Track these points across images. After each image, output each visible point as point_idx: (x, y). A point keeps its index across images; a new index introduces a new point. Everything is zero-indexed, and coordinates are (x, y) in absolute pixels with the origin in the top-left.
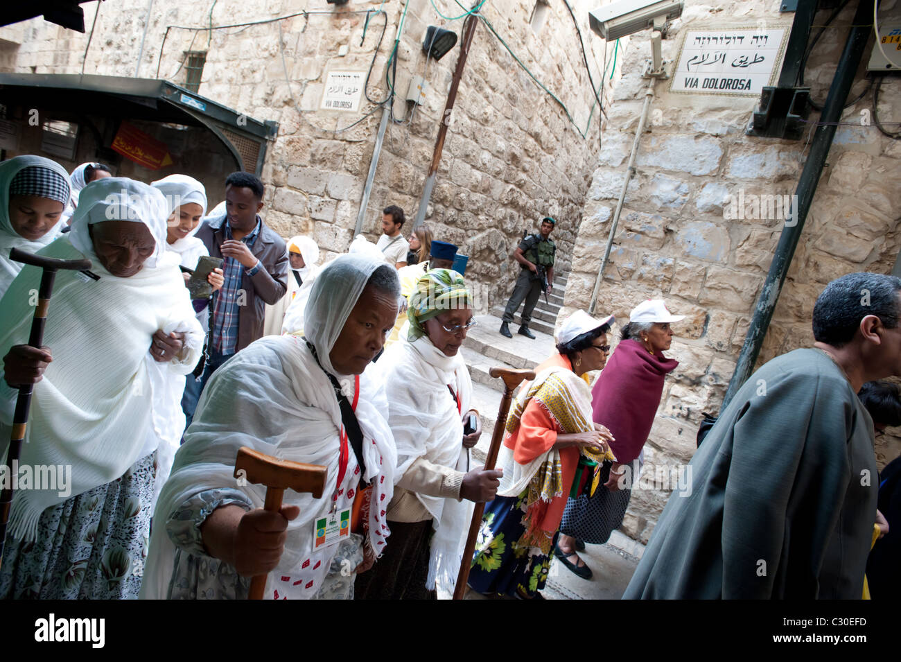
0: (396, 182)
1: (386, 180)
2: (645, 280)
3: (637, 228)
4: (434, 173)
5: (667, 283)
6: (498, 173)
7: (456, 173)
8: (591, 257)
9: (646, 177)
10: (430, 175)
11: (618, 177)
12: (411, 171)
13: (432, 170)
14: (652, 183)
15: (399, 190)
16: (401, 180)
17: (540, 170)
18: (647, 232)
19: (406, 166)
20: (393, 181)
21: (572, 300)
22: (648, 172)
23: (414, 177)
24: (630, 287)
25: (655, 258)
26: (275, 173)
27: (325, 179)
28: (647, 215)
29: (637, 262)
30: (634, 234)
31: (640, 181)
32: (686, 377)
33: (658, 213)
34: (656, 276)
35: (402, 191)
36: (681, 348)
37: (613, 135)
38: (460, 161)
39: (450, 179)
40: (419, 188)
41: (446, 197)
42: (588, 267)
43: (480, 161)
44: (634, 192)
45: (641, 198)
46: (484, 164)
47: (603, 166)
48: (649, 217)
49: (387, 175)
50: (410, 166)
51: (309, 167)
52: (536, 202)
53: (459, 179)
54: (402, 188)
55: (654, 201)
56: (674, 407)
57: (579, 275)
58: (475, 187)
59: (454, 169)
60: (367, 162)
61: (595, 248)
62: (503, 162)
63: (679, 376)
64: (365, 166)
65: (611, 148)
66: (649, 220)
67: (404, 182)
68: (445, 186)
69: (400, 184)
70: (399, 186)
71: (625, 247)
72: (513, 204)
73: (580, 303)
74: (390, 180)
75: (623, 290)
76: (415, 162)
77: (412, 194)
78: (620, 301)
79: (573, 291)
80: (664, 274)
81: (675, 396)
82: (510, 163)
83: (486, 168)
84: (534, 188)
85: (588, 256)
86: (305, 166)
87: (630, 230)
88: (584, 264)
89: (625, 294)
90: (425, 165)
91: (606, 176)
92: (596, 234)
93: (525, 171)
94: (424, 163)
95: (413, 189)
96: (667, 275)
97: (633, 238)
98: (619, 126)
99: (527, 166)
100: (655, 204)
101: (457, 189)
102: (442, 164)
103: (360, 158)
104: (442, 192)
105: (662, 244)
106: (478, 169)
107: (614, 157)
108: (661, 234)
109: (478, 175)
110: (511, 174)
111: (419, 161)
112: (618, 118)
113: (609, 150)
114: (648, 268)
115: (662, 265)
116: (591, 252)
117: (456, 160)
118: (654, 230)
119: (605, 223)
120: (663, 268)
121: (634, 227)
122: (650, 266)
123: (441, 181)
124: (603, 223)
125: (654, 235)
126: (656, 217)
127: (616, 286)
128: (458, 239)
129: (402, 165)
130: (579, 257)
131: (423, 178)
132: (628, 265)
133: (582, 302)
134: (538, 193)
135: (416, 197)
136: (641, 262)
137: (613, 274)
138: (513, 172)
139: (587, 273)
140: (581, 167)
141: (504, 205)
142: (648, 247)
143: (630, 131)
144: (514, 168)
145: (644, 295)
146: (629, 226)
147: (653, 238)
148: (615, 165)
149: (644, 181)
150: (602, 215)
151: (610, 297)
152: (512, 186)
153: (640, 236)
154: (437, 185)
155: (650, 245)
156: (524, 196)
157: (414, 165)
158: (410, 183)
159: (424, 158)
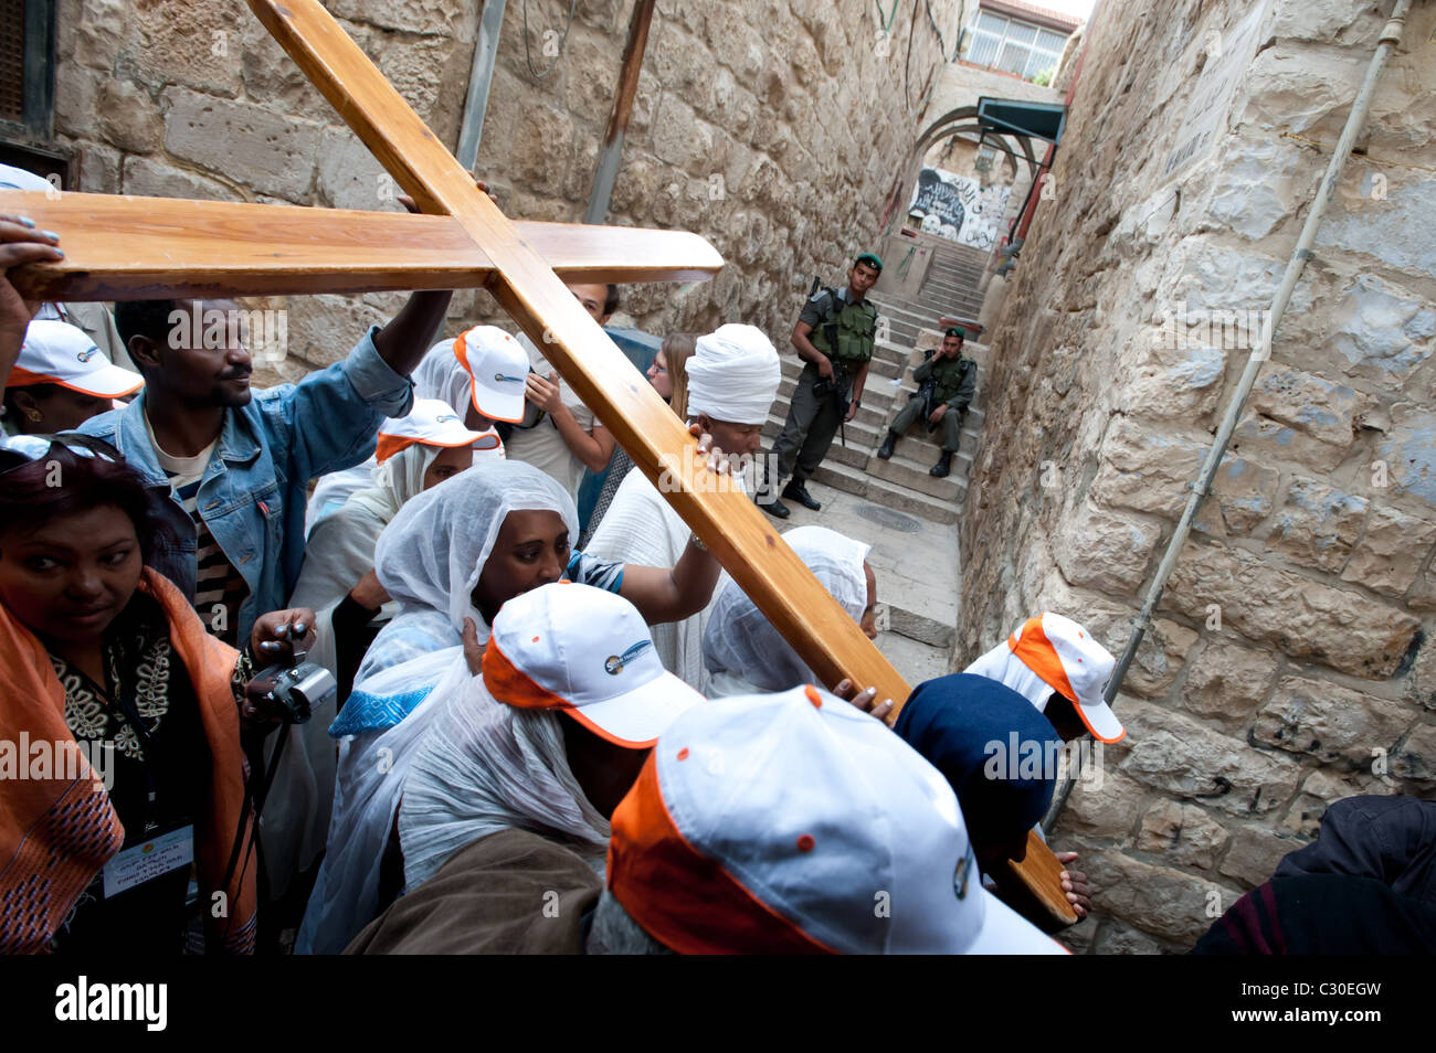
0: (530, 165)
1: (503, 160)
2: (1287, 544)
3: (1289, 412)
4: (620, 134)
5: (1340, 555)
6: (743, 127)
7: (664, 132)
8: (1158, 475)
9: (1332, 278)
10: (609, 140)
11: (1255, 270)
12: (568, 128)
13: (616, 127)
14: (1346, 299)
15: (536, 187)
16: (540, 158)
17: (814, 116)
18: (1312, 425)
19: (553, 118)
20: (522, 162)
21: (1094, 574)
22: (1338, 267)
23: (572, 149)
24: (1247, 555)
25: (1320, 492)
26: (107, 101)
27: (311, 149)
28: (1320, 382)
29: (1274, 497)
30: (1277, 426)
31: (1314, 289)
32: (1344, 758)
33: (1345, 380)
34: (1317, 537)
35: (545, 189)
36: (1347, 700)
37: (1262, 144)
38: (674, 98)
39: (651, 147)
40: (583, 175)
41: (641, 195)
42: (1146, 499)
43: (712, 98)
44: (1295, 318)
45: (1309, 336)
46: (720, 105)
47: (1220, 232)
48: (1324, 387)
49: (509, 145)
50: (563, 117)
51: (241, 100)
52: (798, 189)
53: (669, 148)
54: (544, 180)
55: (1342, 347)
56: (1305, 817)
57: (1120, 517)
58: (698, 164)
59: (662, 121)
60: (453, 106)
61: (1174, 453)
62: (753, 98)
63: (1331, 756)
64: (447, 119)
65: (1252, 184)
66: (1322, 397)
67: (548, 164)
68: (640, 166)
69: (540, 172)
70: (535, 176)
71: (1250, 457)
72: (762, 200)
73: (1112, 583)
74: (514, 161)
75: (1227, 562)
76: (575, 103)
77: (566, 197)
78: (1218, 588)
79: (1100, 554)
80: (1337, 532)
81: (1312, 795)
82: (765, 99)
83: (722, 116)
84: (799, 158)
85: (1151, 470)
86: (227, 94)
87: (1267, 415)
88: (1135, 489)
89: (1234, 571)
90: (599, 112)
91: (1224, 264)
92: (1177, 417)
93: (789, 118)
94: (597, 106)
95: (570, 182)
96: (1344, 535)
97: (1271, 437)
98: (1279, 120)
99: (796, 107)
100: (1343, 356)
101: (662, 173)
102: (637, 107)
103: (432, 95)
104: (633, 183)
105: (1343, 456)
106: (706, 118)
107: (1256, 213)
108: (1345, 436)
109: (705, 131)
110: (765, 128)
111: (586, 102)
112: (1283, 95)
113: (1242, 188)
114: (1299, 516)
115: (1335, 510)
116: (1159, 463)
117: (667, 95)
118: (1332, 424)
119: (1202, 391)
120: (1335, 519)
121: (1280, 411)
122: (1305, 510)
123: (632, 154)
124: (1200, 389)
125: (1331, 437)
126: (1342, 390)
127: (1211, 551)
128: (657, 296)
129: (541, 115)
130: (1123, 471)
131: (593, 150)
132: (1251, 503)
133: (1120, 580)
134: (804, 168)
135: (574, 201)
136: (1285, 498)
137: (1209, 521)
138: (769, 122)
139: (1141, 512)
140: (871, 103)
141: (746, 203)
142: (1307, 462)
143: (1306, 142)
144: (772, 112)
145: (1279, 577)
146: (1268, 405)
147: (1324, 442)
148: (1254, 233)
149: (1324, 290)
150: (1203, 370)
151: (1193, 575)
152: (764, 157)
153: (1293, 434)
154: (623, 165)
155: (1314, 458)
156: (782, 181)
157: (574, 113)
158: (562, 164)
159: (598, 90)
